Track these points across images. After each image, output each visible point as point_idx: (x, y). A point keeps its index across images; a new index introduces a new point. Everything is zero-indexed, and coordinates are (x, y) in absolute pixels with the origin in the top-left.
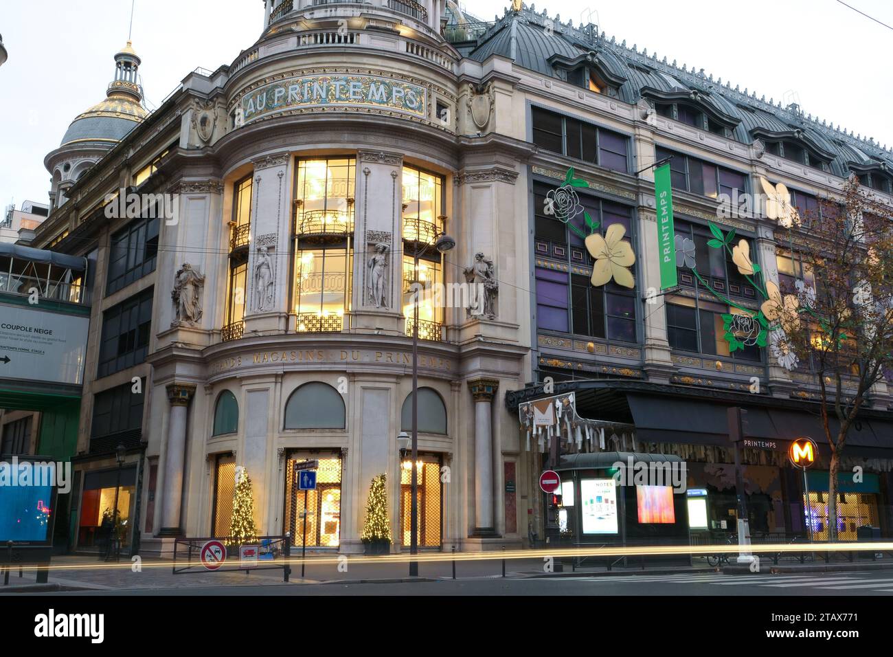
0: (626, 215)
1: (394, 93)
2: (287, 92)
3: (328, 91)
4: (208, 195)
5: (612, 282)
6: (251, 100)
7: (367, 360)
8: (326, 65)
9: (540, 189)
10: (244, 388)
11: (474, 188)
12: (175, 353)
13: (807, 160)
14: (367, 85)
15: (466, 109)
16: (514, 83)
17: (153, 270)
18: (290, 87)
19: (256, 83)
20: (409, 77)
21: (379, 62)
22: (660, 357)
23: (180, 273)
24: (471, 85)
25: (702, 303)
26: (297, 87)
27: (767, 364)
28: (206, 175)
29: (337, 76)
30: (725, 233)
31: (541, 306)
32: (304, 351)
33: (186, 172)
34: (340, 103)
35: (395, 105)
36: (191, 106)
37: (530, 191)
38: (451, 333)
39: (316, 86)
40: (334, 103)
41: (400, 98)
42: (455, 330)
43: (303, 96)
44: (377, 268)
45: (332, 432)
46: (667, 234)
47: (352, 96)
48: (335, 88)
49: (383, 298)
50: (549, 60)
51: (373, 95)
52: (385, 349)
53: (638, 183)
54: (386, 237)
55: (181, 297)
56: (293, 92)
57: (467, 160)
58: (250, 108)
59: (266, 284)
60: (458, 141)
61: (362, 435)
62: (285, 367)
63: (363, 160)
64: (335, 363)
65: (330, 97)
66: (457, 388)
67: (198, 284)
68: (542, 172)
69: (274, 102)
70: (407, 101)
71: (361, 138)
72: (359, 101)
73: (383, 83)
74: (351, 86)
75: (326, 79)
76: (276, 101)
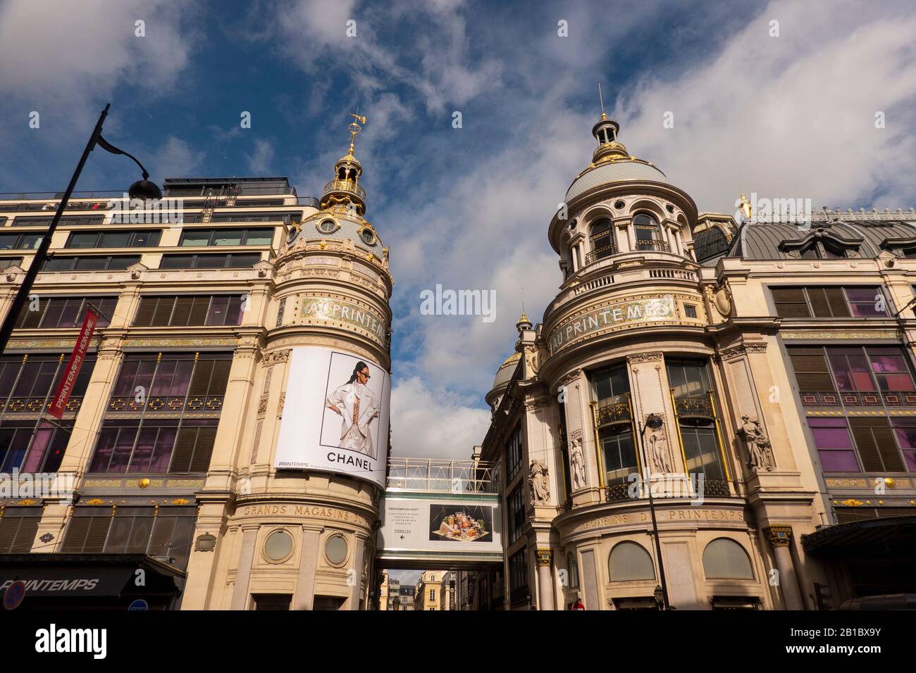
2: (573, 328)
3: (599, 320)
6: (555, 340)
7: (662, 518)
9: (797, 350)
10: (580, 550)
11: (730, 363)
12: (534, 526)
14: (626, 308)
16: (745, 274)
18: (575, 325)
19: (556, 327)
23: (532, 467)
24: (710, 286)
26: (579, 323)
31: (822, 451)
32: (613, 516)
34: (609, 327)
35: (649, 317)
36: (525, 352)
40: (604, 328)
41: (652, 311)
42: (741, 483)
43: (583, 328)
44: (657, 442)
45: (645, 583)
47: (616, 320)
48: (603, 317)
49: (666, 466)
50: (779, 246)
51: (631, 314)
52: (676, 508)
55: (534, 484)
56: (577, 328)
58: (555, 344)
59: (580, 467)
60: (706, 331)
62: (603, 531)
63: (631, 363)
64: (637, 524)
65: (601, 324)
66: (753, 535)
67: (545, 472)
68: (793, 336)
70: (659, 312)
71: (628, 347)
72: (621, 321)
73: (636, 304)
74: (614, 312)
75: (596, 313)
76: (568, 336)
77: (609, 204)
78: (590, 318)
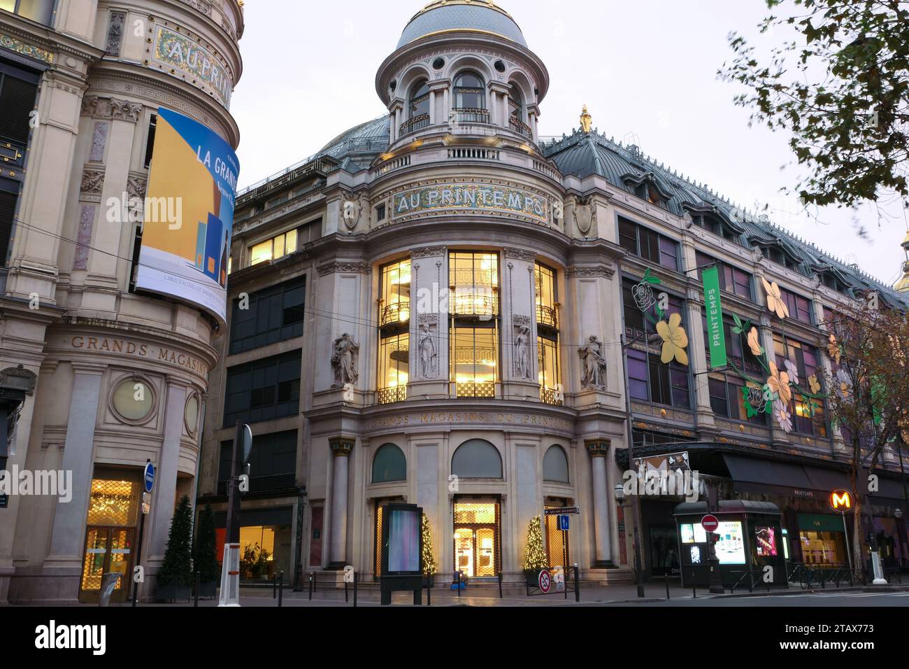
0: (679, 305)
1: (527, 202)
2: (440, 195)
3: (476, 197)
4: (358, 275)
5: (674, 360)
6: (404, 198)
7: (518, 421)
8: (474, 176)
9: (628, 284)
10: (413, 443)
11: (582, 281)
12: (343, 411)
13: (784, 263)
14: (507, 193)
15: (573, 216)
16: (607, 197)
17: (301, 335)
18: (443, 191)
19: (410, 184)
20: (536, 189)
21: (515, 176)
22: (708, 421)
23: (338, 341)
24: (576, 197)
25: (730, 377)
26: (450, 191)
27: (771, 427)
28: (356, 258)
29: (483, 185)
30: (743, 322)
31: (632, 379)
32: (468, 413)
33: (338, 253)
34: (487, 208)
35: (527, 212)
36: (339, 197)
37: (620, 286)
38: (568, 399)
39: (466, 192)
40: (481, 207)
41: (530, 206)
42: (571, 397)
43: (455, 200)
44: (522, 347)
45: (492, 481)
46: (716, 323)
47: (495, 203)
48: (482, 195)
49: (527, 371)
50: (622, 178)
51: (511, 203)
52: (532, 413)
53: (688, 280)
54: (527, 320)
55: (342, 362)
56: (446, 196)
57: (576, 259)
58: (403, 204)
59: (430, 355)
60: (571, 243)
61: (517, 483)
62: (452, 426)
63: (507, 256)
64: (494, 424)
65: (478, 202)
66: (574, 445)
67: (355, 350)
68: (627, 270)
69: (427, 202)
70: (535, 209)
71: (505, 238)
72: (501, 207)
73: (518, 193)
74: (495, 194)
75: (474, 188)
76: (430, 202)
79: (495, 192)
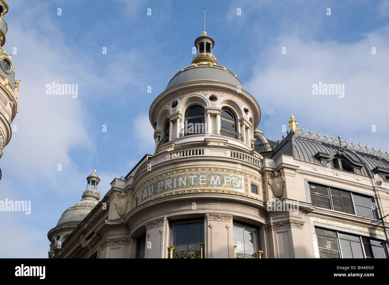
1: (225, 180)
2: (164, 184)
3: (187, 181)
4: (122, 246)
6: (145, 190)
8: (185, 168)
11: (277, 232)
14: (210, 176)
16: (295, 169)
18: (166, 181)
19: (149, 181)
20: (233, 170)
21: (216, 163)
24: (270, 173)
26: (170, 180)
28: (121, 235)
29: (192, 173)
33: (109, 233)
34: (194, 188)
35: (226, 187)
36: (115, 197)
37: (313, 233)
40: (190, 188)
41: (229, 183)
43: (173, 186)
47: (201, 184)
48: (191, 179)
50: (315, 156)
51: (213, 182)
53: (383, 225)
56: (168, 184)
58: (145, 194)
63: (208, 219)
65: (188, 185)
68: (320, 221)
69: (157, 190)
70: (233, 184)
71: (207, 206)
72: (205, 186)
73: (218, 175)
74: (200, 178)
75: (186, 175)
76: (159, 189)
77: (206, 95)
78: (181, 179)
79: (201, 176)
